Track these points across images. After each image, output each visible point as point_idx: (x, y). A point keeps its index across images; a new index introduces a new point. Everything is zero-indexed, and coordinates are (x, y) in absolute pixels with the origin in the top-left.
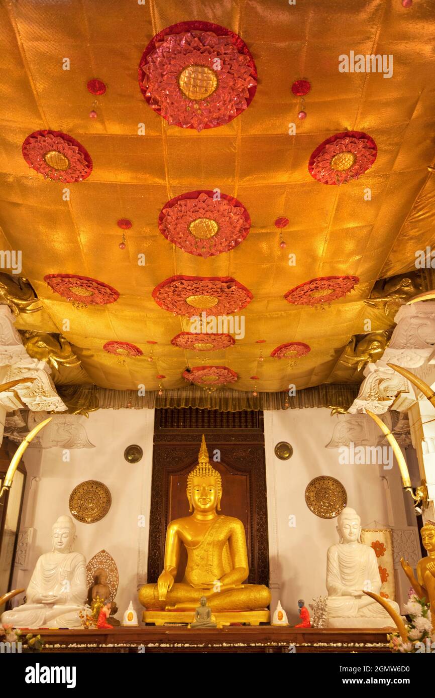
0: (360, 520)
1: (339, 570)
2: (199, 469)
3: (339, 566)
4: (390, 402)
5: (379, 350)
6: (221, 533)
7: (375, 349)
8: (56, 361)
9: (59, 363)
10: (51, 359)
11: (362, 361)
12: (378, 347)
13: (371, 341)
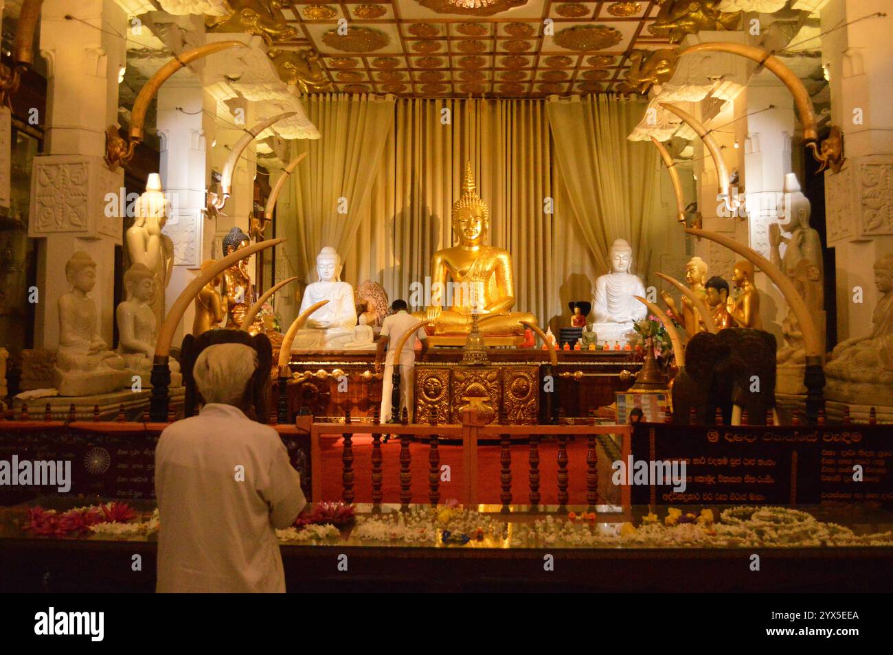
0: (631, 251)
1: (606, 299)
2: (465, 199)
3: (607, 296)
4: (673, 131)
5: (667, 70)
6: (488, 264)
7: (662, 69)
8: (306, 83)
9: (309, 86)
10: (300, 81)
11: (646, 82)
12: (666, 67)
13: (658, 61)
